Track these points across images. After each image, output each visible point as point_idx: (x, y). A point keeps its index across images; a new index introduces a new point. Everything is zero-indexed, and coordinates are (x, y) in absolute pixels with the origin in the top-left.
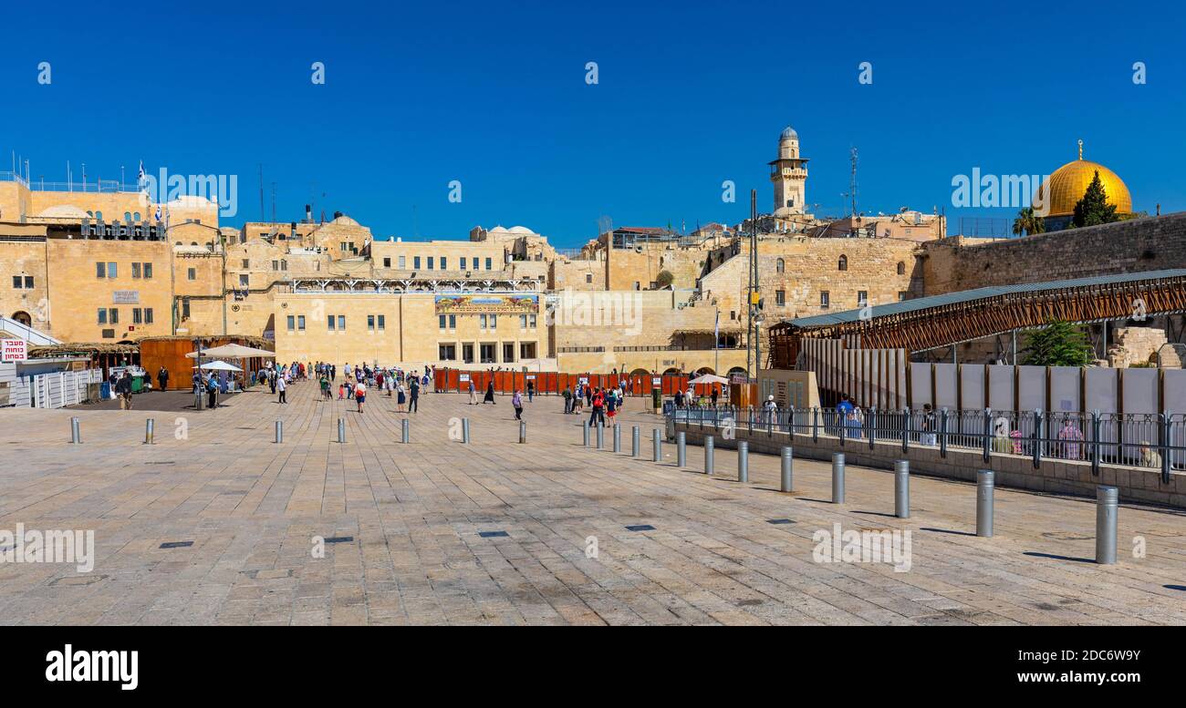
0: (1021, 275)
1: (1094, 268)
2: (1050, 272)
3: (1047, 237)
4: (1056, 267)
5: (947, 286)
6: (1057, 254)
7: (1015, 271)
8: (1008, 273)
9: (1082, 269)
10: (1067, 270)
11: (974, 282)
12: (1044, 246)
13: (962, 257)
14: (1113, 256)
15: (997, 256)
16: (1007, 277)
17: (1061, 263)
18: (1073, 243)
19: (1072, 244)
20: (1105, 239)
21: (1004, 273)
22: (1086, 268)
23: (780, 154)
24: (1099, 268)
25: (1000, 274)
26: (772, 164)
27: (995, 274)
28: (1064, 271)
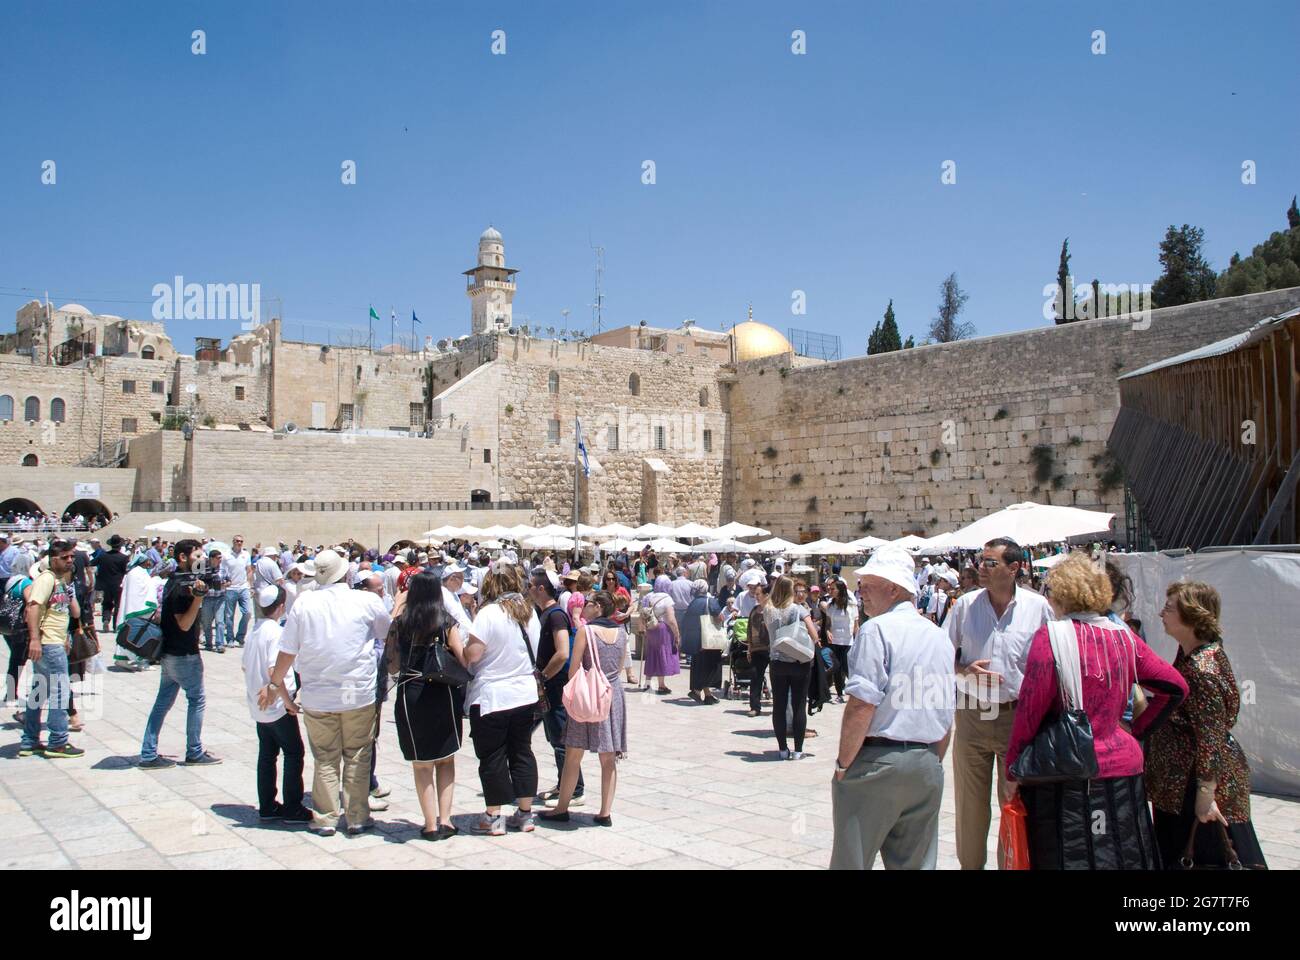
0: (899, 402)
1: (1023, 389)
2: (949, 396)
3: (941, 349)
4: (958, 390)
5: (772, 422)
6: (959, 373)
7: (888, 398)
8: (876, 401)
9: (1004, 390)
10: (978, 393)
11: (818, 416)
12: (936, 361)
13: (796, 382)
14: (1054, 370)
15: (856, 377)
16: (875, 406)
17: (967, 384)
18: (985, 356)
19: (984, 358)
20: (1039, 348)
21: (870, 402)
22: (1010, 390)
23: (480, 261)
24: (1031, 388)
25: (863, 402)
26: (468, 273)
27: (854, 403)
28: (972, 394)
